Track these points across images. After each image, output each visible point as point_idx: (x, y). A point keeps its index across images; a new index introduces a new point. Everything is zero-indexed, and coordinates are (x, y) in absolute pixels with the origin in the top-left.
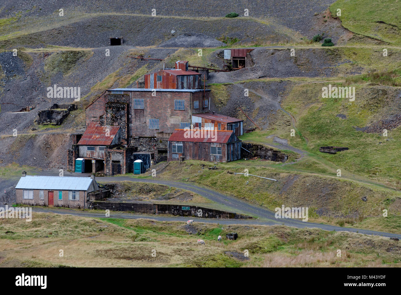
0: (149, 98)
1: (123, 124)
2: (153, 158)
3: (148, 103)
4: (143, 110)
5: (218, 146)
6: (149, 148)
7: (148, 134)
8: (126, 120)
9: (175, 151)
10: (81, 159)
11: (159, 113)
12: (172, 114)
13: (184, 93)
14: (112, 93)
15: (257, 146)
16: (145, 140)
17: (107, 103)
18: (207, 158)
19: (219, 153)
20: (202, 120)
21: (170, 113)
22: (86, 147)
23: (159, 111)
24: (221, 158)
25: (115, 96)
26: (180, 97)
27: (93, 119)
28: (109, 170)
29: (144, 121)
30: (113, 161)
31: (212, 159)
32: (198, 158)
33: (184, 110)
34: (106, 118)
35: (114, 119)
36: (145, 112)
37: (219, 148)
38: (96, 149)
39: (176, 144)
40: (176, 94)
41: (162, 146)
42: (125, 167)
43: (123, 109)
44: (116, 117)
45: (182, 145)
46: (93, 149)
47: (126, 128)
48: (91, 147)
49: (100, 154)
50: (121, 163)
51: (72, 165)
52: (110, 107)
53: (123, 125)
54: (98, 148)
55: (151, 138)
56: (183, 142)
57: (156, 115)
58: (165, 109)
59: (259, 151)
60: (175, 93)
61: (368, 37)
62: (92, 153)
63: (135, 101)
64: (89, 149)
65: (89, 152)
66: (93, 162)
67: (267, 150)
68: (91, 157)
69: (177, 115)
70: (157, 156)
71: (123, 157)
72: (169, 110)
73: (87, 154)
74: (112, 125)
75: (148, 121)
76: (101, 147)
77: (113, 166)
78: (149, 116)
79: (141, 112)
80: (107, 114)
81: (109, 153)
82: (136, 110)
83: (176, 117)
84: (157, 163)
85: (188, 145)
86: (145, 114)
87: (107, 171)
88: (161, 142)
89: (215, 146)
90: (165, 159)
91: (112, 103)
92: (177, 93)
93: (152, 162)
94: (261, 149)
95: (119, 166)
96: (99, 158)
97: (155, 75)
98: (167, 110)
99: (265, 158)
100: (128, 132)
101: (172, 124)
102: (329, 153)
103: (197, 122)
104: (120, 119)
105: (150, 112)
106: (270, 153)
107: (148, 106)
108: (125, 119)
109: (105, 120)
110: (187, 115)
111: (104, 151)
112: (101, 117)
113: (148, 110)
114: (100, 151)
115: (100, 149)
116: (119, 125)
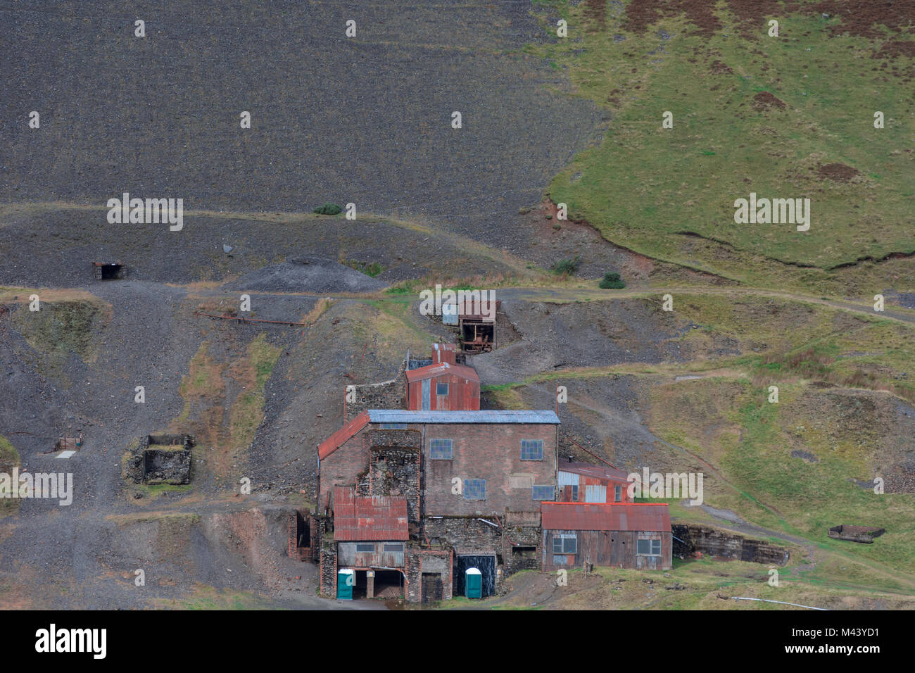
0: (463, 437)
1: (411, 491)
2: (501, 561)
3: (461, 448)
4: (451, 462)
5: (654, 538)
6: (466, 540)
7: (461, 510)
8: (419, 482)
9: (558, 549)
10: (350, 572)
11: (487, 468)
12: (516, 469)
13: (541, 426)
14: (381, 427)
15: (699, 530)
16: (456, 522)
17: (374, 449)
18: (629, 562)
19: (655, 551)
20: (581, 480)
21: (511, 467)
22: (354, 546)
23: (487, 464)
24: (659, 562)
25: (389, 433)
26: (532, 434)
27: (336, 481)
28: (416, 593)
29: (454, 483)
30: (424, 574)
31: (639, 563)
32: (609, 562)
33: (542, 461)
34: (373, 479)
35: (391, 482)
36: (455, 466)
37: (656, 543)
38: (377, 549)
39: (563, 536)
40: (524, 429)
41: (521, 540)
42: (451, 585)
43: (413, 460)
44: (395, 478)
45: (574, 536)
46: (371, 548)
47: (419, 501)
48: (367, 544)
49: (386, 558)
50: (443, 577)
51: (331, 585)
52: (381, 458)
53: (411, 494)
54: (381, 546)
55: (469, 518)
56: (578, 531)
57: (480, 471)
58: (500, 458)
59: (703, 537)
60: (523, 426)
61: (688, 268)
62: (369, 558)
63: (433, 443)
64: (359, 548)
65: (361, 555)
66: (371, 574)
67: (724, 538)
68: (364, 564)
69: (525, 470)
70: (510, 559)
71: (448, 566)
72: (508, 462)
73: (357, 560)
74: (386, 494)
75: (461, 483)
76: (388, 543)
77: (425, 584)
78: (464, 473)
79: (446, 465)
80: (375, 472)
81: (416, 557)
82: (435, 463)
83: (523, 474)
84: (511, 573)
85: (587, 537)
86: (455, 468)
87: (412, 595)
88: (520, 530)
89: (647, 538)
90: (529, 564)
91: (387, 448)
92: (526, 426)
93: (499, 572)
94: (707, 535)
95: (439, 583)
96: (386, 568)
97: (433, 382)
98: (505, 461)
99: (723, 554)
100: (421, 508)
101: (514, 490)
102: (855, 541)
103: (569, 484)
104: (405, 481)
105: (467, 465)
106: (733, 545)
107: (462, 453)
108: (415, 481)
109: (370, 484)
110: (549, 470)
111: (401, 554)
112: (361, 477)
113: (463, 462)
114: (387, 553)
115: (387, 548)
116: (401, 493)
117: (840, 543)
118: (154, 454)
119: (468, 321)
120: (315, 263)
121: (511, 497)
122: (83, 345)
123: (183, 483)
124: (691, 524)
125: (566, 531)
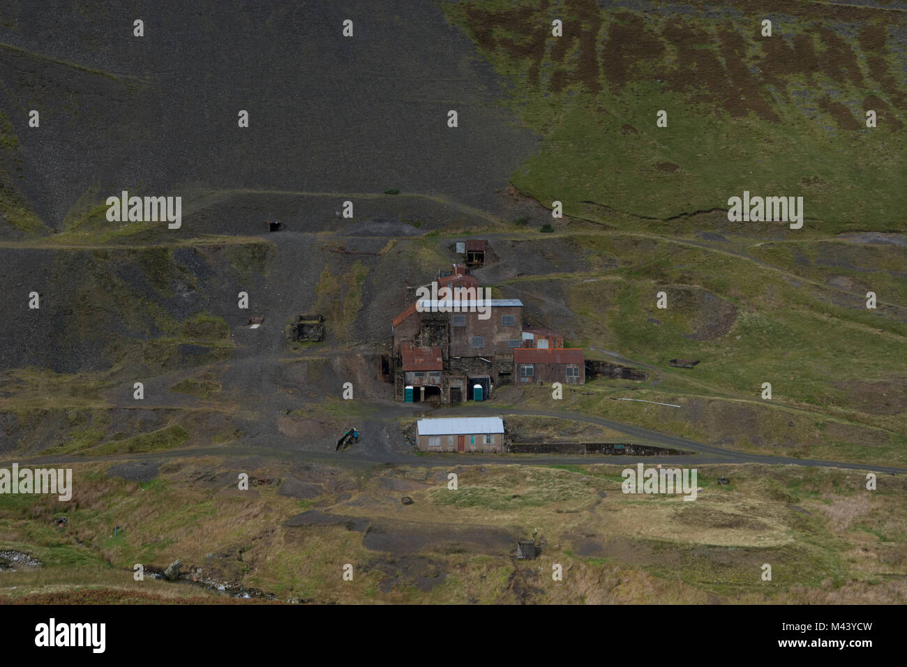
0: (471, 314)
1: (443, 344)
2: (492, 381)
3: (470, 320)
4: (465, 327)
5: (576, 367)
6: (473, 370)
7: (471, 354)
8: (447, 339)
9: (524, 374)
10: (411, 387)
11: (484, 331)
12: (499, 331)
13: (513, 308)
15: (599, 362)
16: (468, 360)
17: (423, 321)
18: (561, 380)
19: (576, 374)
20: (534, 337)
21: (497, 330)
22: (413, 374)
23: (484, 328)
24: (578, 380)
25: (431, 313)
26: (508, 312)
27: (402, 339)
28: (447, 398)
29: (466, 339)
30: (451, 388)
31: (567, 381)
32: (550, 381)
33: (514, 326)
34: (423, 337)
35: (432, 339)
36: (467, 330)
37: (576, 370)
38: (426, 375)
39: (526, 367)
41: (503, 369)
42: (466, 394)
43: (444, 327)
44: (435, 337)
45: (532, 367)
46: (422, 375)
47: (448, 349)
48: (420, 373)
49: (431, 380)
50: (462, 390)
51: (401, 395)
52: (427, 326)
54: (428, 373)
55: (475, 358)
56: (534, 364)
57: (481, 332)
58: (491, 326)
59: (601, 367)
60: (503, 308)
61: (588, 221)
62: (421, 380)
63: (455, 318)
64: (416, 375)
65: (417, 379)
66: (422, 389)
67: (612, 366)
68: (419, 384)
69: (504, 331)
70: (497, 379)
71: (464, 384)
72: (495, 327)
73: (415, 381)
74: (430, 345)
75: (470, 339)
76: (431, 372)
77: (452, 394)
78: (472, 333)
79: (462, 329)
80: (424, 334)
81: (447, 379)
82: (457, 328)
83: (503, 334)
84: (498, 387)
85: (539, 367)
86: (467, 331)
87: (445, 399)
88: (502, 364)
89: (571, 367)
90: (508, 382)
91: (430, 321)
92: (505, 308)
93: (491, 386)
94: (603, 365)
95: (460, 393)
96: (431, 385)
99: (612, 375)
100: (449, 352)
101: (499, 342)
102: (684, 367)
103: (528, 339)
104: (440, 339)
105: (473, 329)
106: (618, 370)
107: (470, 323)
108: (445, 338)
109: (421, 340)
110: (517, 331)
111: (438, 378)
112: (417, 337)
113: (471, 327)
114: (431, 377)
115: (431, 375)
116: (438, 345)
117: (675, 368)
118: (303, 325)
119: (470, 251)
120: (386, 221)
121: (497, 346)
122: (262, 267)
123: (319, 341)
124: (594, 359)
125: (527, 364)
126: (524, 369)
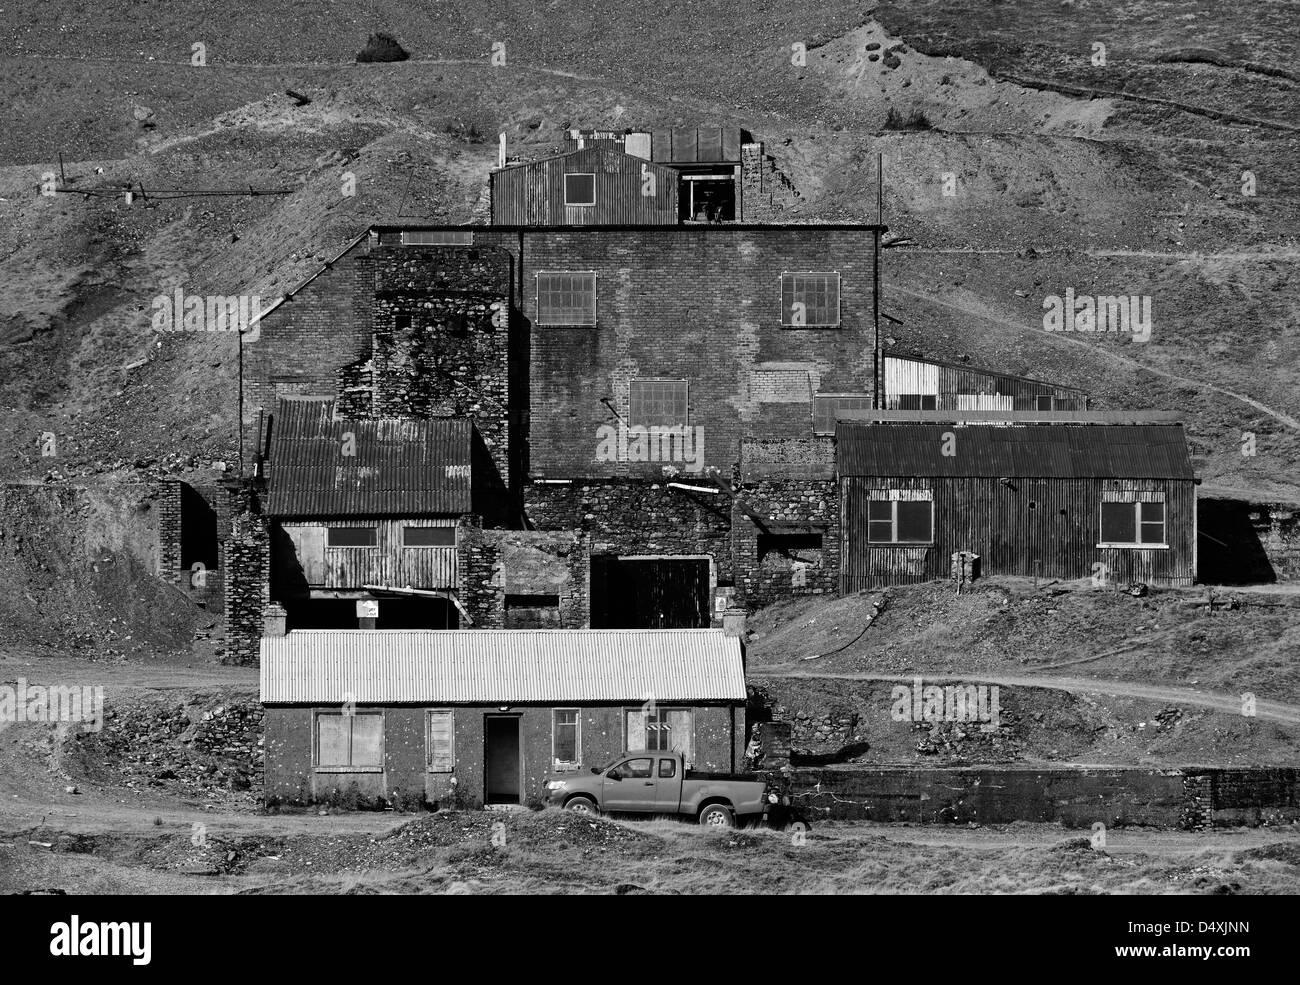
0: (623, 264)
1: (484, 407)
3: (622, 295)
4: (594, 331)
5: (1147, 497)
6: (635, 542)
7: (622, 464)
8: (505, 384)
9: (882, 532)
11: (690, 348)
12: (768, 353)
13: (835, 235)
14: (405, 240)
16: (608, 495)
17: (385, 295)
18: (1078, 566)
19: (1150, 535)
20: (943, 383)
21: (755, 347)
22: (320, 531)
23: (691, 337)
25: (426, 255)
26: (811, 255)
29: (601, 389)
33: (839, 329)
34: (382, 375)
35: (431, 383)
36: (604, 341)
37: (1151, 509)
38: (384, 538)
39: (894, 495)
40: (790, 242)
41: (781, 516)
46: (367, 537)
47: (506, 433)
48: (355, 527)
49: (409, 564)
52: (405, 318)
53: (483, 414)
54: (395, 531)
55: (644, 483)
56: (937, 484)
57: (671, 358)
58: (724, 325)
60: (784, 236)
62: (360, 564)
63: (544, 284)
65: (339, 556)
66: (367, 611)
69: (793, 353)
70: (750, 568)
72: (748, 329)
74: (419, 414)
75: (622, 390)
76: (412, 524)
78: (629, 362)
79: (582, 341)
80: (388, 356)
81: (487, 550)
82: (554, 336)
83: (786, 365)
85: (962, 498)
86: (604, 352)
89: (1128, 497)
91: (418, 295)
92: (794, 235)
93: (721, 603)
96: (408, 590)
98: (739, 330)
100: (516, 453)
101: (764, 408)
103: (914, 391)
104: (469, 380)
105: (634, 343)
107: (622, 308)
108: (495, 379)
109: (374, 388)
110: (857, 354)
111: (452, 552)
112: (351, 374)
113: (626, 330)
114: (412, 550)
115: (411, 537)
116: (459, 413)
121: (757, 425)
124: (1245, 496)
125: (902, 481)
126: (883, 508)
